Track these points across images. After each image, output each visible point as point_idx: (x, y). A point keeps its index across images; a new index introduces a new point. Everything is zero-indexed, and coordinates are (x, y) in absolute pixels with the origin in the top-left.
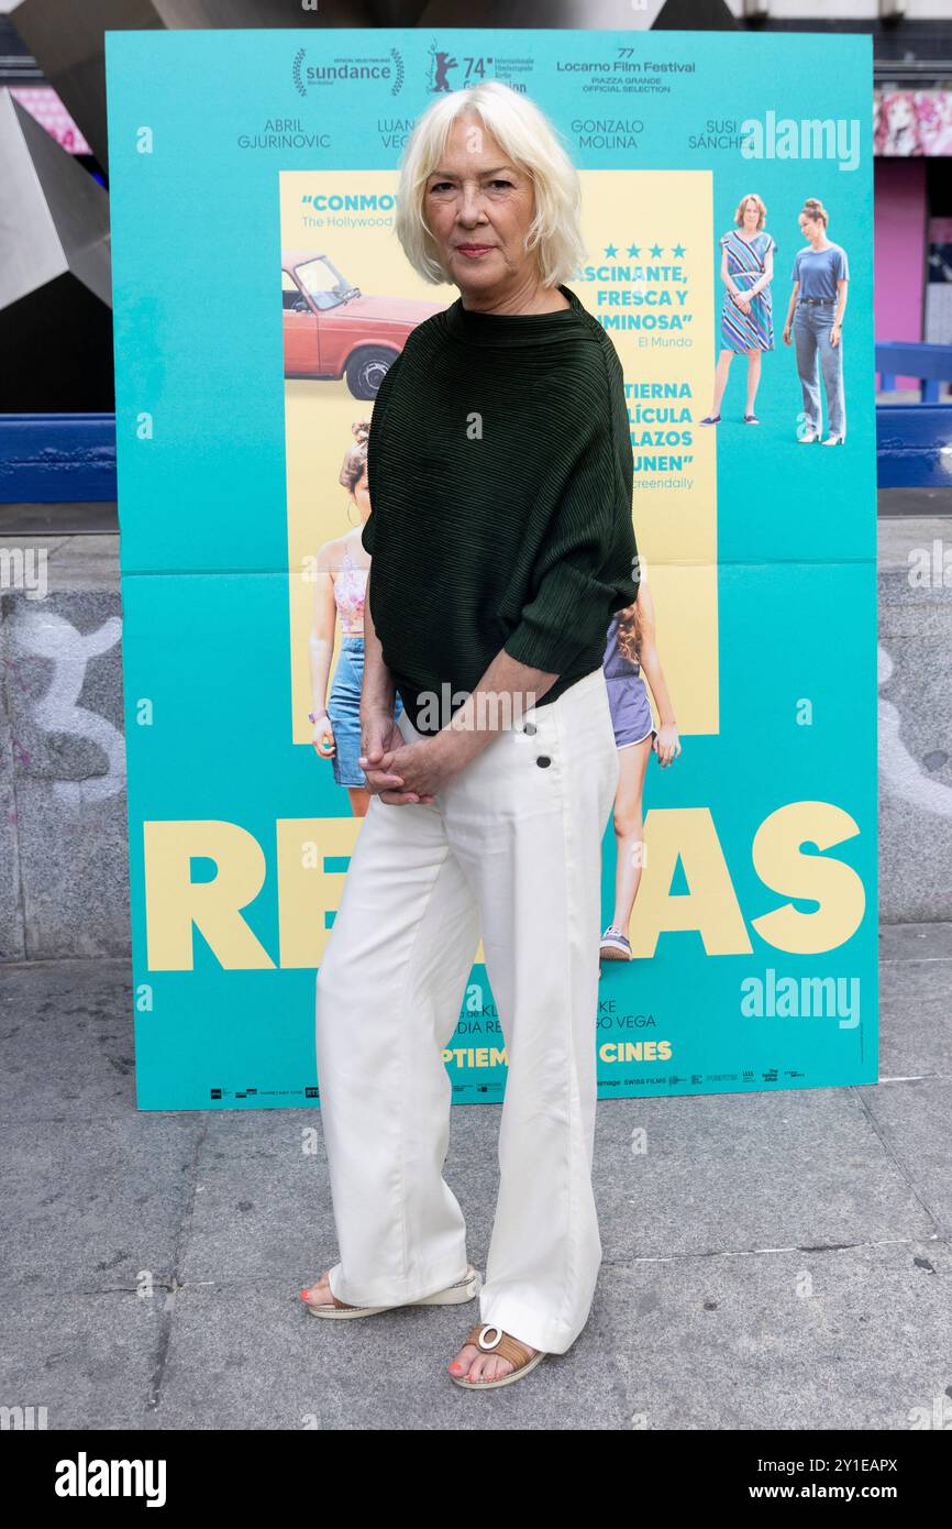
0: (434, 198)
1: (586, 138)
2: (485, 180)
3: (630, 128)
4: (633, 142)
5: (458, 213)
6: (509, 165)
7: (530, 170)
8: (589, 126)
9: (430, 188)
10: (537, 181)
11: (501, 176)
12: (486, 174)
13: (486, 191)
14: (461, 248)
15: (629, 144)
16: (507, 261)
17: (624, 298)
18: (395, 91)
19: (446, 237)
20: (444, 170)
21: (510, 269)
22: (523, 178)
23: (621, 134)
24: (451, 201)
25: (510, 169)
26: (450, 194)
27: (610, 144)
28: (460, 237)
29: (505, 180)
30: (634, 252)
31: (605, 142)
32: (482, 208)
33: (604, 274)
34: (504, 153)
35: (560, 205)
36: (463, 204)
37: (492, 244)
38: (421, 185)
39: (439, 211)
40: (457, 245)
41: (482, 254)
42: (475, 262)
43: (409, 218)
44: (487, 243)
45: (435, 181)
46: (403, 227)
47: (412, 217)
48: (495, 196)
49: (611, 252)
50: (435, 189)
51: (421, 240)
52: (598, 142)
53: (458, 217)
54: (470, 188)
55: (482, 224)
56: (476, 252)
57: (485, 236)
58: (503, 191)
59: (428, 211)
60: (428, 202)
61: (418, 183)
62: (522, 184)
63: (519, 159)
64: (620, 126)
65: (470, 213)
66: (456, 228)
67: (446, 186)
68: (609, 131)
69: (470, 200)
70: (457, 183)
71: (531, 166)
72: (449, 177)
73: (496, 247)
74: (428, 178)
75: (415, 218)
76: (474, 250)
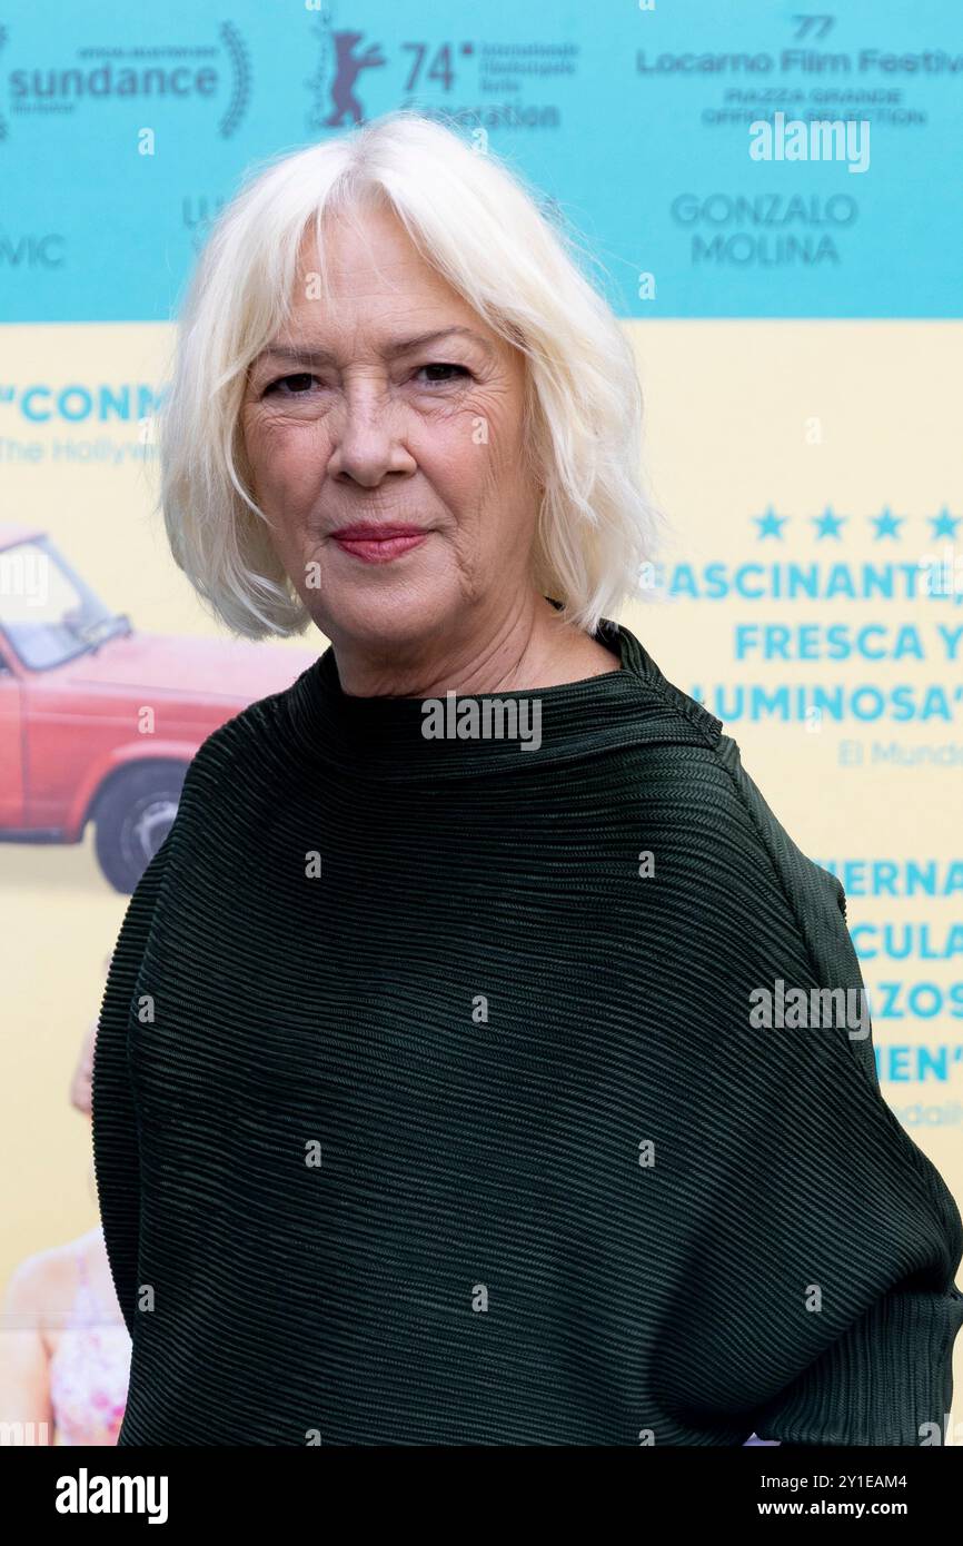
0: (268, 411)
1: (708, 241)
2: (404, 364)
3: (822, 215)
4: (828, 250)
5: (335, 447)
6: (460, 320)
7: (516, 330)
8: (719, 211)
9: (258, 391)
10: (534, 354)
11: (442, 353)
12: (407, 347)
13: (405, 391)
14: (344, 538)
15: (821, 254)
16: (461, 564)
17: (804, 644)
18: (229, 126)
19: (300, 513)
20: (293, 341)
21: (469, 586)
22: (497, 355)
23: (798, 229)
24: (315, 419)
25: (465, 332)
26: (309, 402)
27: (772, 254)
28: (342, 510)
29: (454, 362)
30: (829, 525)
31: (758, 249)
32: (399, 434)
33: (751, 581)
34: (453, 293)
35: (595, 416)
36: (348, 425)
37: (424, 524)
38: (231, 383)
39: (281, 444)
40: (332, 529)
41: (401, 552)
42: (383, 573)
43: (199, 468)
44: (413, 521)
45: (271, 370)
46: (180, 499)
47: (208, 465)
48: (428, 403)
49: (771, 525)
50: (272, 389)
51: (226, 523)
52: (742, 251)
53: (336, 460)
54: (366, 384)
55: (398, 474)
56: (386, 546)
57: (409, 504)
58: (451, 387)
59: (249, 447)
60: (249, 428)
61: (228, 376)
62: (497, 372)
63: (490, 306)
64: (797, 210)
65: (369, 447)
66: (330, 487)
67: (298, 383)
68: (770, 222)
69: (368, 415)
70: (327, 372)
71: (515, 320)
72: (307, 358)
73: (436, 530)
74: (251, 365)
75: (214, 468)
76: (380, 541)
